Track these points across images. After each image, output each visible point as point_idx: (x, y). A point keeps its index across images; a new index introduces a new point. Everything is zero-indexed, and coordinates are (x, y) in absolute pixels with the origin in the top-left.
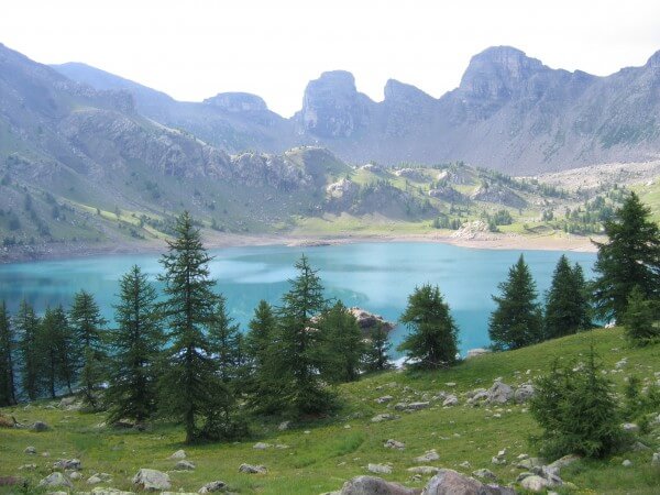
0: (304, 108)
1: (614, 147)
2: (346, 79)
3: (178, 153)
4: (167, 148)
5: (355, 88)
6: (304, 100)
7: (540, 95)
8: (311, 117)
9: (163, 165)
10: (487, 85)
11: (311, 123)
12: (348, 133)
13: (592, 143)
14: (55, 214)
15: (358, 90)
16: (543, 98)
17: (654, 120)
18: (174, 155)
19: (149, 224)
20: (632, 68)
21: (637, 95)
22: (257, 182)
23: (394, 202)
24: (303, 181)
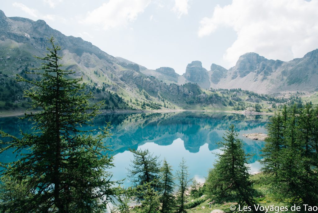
0: (186, 73)
1: (292, 85)
2: (199, 63)
3: (153, 84)
4: (149, 82)
5: (202, 66)
6: (186, 70)
7: (264, 68)
8: (188, 75)
9: (148, 87)
10: (245, 65)
11: (188, 77)
12: (200, 80)
13: (284, 84)
14: (119, 101)
15: (203, 67)
16: (265, 69)
17: (308, 76)
18: (151, 84)
19: (146, 105)
20: (298, 59)
21: (301, 68)
22: (176, 94)
23: (219, 101)
24: (190, 94)
